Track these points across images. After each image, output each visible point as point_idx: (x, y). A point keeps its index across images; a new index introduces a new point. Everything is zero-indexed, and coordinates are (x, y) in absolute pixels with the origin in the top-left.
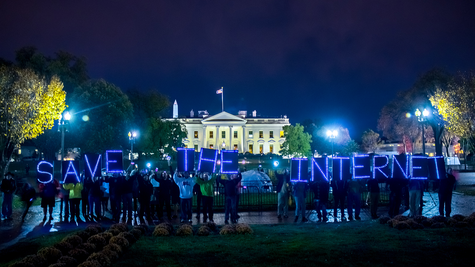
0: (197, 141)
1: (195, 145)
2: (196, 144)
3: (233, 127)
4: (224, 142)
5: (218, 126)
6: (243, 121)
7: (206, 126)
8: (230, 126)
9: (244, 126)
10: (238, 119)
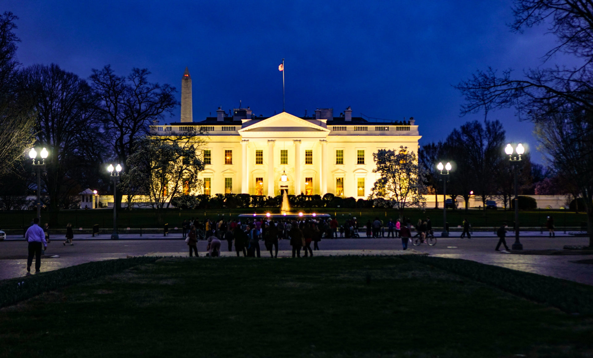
2: (228, 176)
3: (302, 142)
4: (284, 171)
5: (272, 141)
6: (323, 131)
7: (248, 140)
8: (295, 141)
9: (324, 140)
10: (313, 127)
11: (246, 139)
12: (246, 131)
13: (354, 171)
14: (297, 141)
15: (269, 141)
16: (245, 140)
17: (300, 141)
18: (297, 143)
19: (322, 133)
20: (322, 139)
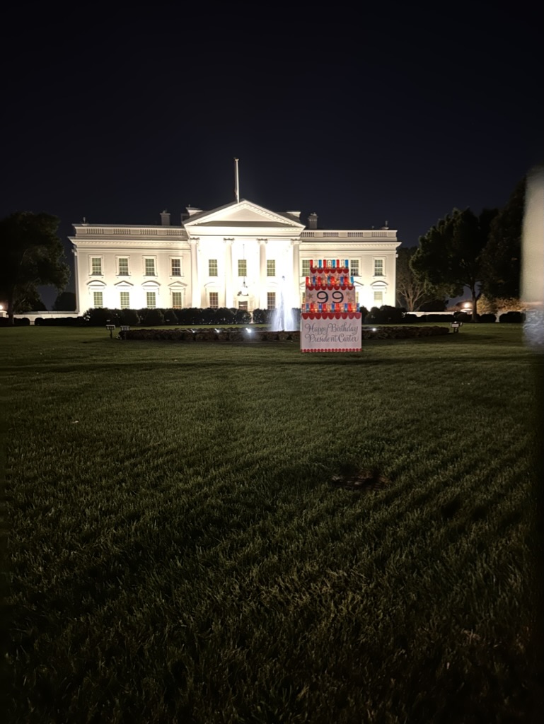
0: (178, 282)
1: (174, 294)
2: (176, 290)
3: (268, 241)
5: (229, 239)
6: (295, 226)
7: (198, 239)
8: (259, 240)
9: (296, 240)
10: (282, 222)
11: (196, 237)
12: (195, 225)
14: (262, 240)
15: (225, 239)
16: (194, 239)
17: (266, 240)
18: (263, 242)
19: (294, 229)
20: (294, 238)
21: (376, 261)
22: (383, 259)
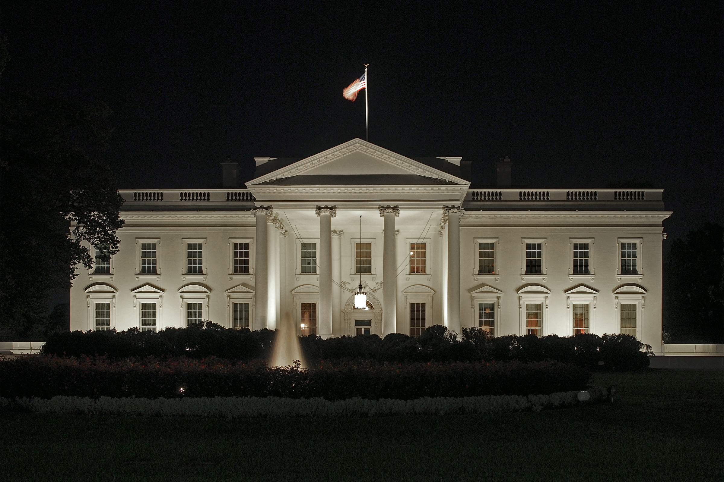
0: (244, 285)
1: (235, 306)
2: (239, 299)
3: (400, 210)
4: (360, 286)
5: (326, 208)
6: (450, 183)
7: (269, 207)
8: (383, 208)
9: (453, 207)
10: (427, 174)
11: (266, 204)
12: (264, 183)
13: (518, 290)
14: (388, 207)
15: (319, 208)
16: (262, 207)
17: (396, 208)
18: (389, 212)
19: (450, 187)
20: (449, 204)
21: (623, 246)
22: (637, 242)
